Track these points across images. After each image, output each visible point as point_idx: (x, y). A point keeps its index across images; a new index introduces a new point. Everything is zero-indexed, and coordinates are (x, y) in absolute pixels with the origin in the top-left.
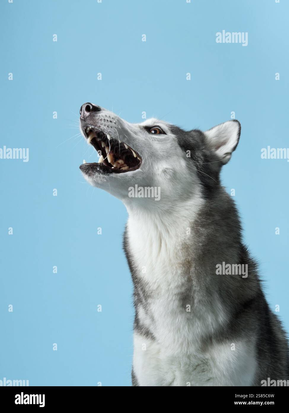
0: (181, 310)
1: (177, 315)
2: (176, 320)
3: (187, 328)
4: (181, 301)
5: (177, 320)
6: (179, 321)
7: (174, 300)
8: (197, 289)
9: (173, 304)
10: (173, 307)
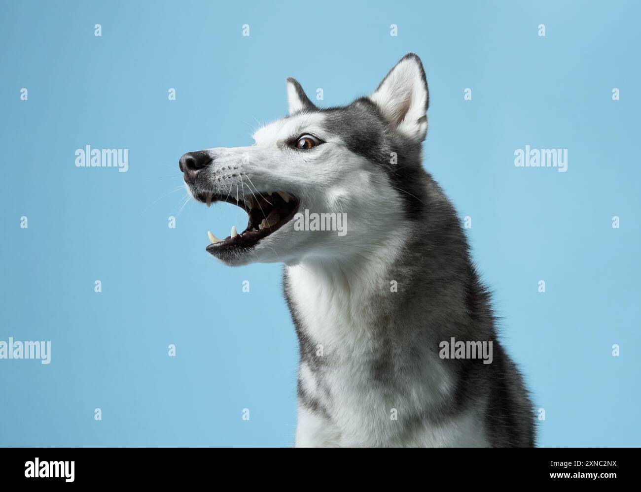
0: (373, 384)
1: (367, 390)
2: (366, 395)
3: (384, 408)
4: (374, 372)
5: (368, 396)
6: (372, 398)
7: (363, 371)
8: (399, 351)
9: (361, 376)
10: (360, 380)
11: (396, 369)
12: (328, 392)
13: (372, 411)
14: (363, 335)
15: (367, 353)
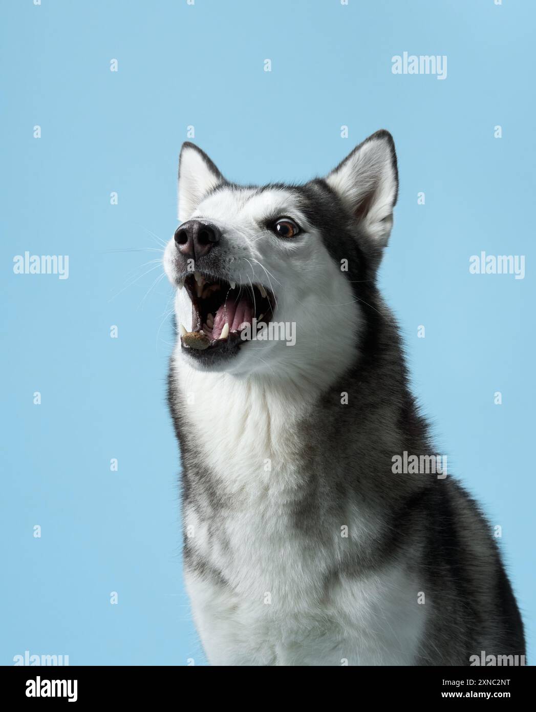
11: (322, 512)
12: (226, 545)
13: (284, 569)
14: (284, 467)
15: (287, 491)
